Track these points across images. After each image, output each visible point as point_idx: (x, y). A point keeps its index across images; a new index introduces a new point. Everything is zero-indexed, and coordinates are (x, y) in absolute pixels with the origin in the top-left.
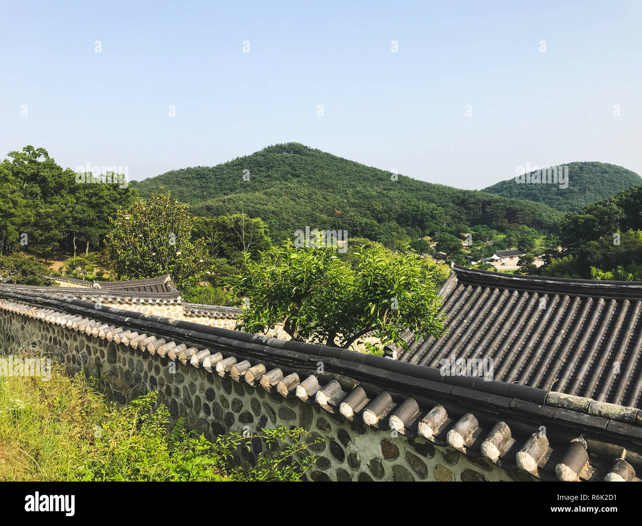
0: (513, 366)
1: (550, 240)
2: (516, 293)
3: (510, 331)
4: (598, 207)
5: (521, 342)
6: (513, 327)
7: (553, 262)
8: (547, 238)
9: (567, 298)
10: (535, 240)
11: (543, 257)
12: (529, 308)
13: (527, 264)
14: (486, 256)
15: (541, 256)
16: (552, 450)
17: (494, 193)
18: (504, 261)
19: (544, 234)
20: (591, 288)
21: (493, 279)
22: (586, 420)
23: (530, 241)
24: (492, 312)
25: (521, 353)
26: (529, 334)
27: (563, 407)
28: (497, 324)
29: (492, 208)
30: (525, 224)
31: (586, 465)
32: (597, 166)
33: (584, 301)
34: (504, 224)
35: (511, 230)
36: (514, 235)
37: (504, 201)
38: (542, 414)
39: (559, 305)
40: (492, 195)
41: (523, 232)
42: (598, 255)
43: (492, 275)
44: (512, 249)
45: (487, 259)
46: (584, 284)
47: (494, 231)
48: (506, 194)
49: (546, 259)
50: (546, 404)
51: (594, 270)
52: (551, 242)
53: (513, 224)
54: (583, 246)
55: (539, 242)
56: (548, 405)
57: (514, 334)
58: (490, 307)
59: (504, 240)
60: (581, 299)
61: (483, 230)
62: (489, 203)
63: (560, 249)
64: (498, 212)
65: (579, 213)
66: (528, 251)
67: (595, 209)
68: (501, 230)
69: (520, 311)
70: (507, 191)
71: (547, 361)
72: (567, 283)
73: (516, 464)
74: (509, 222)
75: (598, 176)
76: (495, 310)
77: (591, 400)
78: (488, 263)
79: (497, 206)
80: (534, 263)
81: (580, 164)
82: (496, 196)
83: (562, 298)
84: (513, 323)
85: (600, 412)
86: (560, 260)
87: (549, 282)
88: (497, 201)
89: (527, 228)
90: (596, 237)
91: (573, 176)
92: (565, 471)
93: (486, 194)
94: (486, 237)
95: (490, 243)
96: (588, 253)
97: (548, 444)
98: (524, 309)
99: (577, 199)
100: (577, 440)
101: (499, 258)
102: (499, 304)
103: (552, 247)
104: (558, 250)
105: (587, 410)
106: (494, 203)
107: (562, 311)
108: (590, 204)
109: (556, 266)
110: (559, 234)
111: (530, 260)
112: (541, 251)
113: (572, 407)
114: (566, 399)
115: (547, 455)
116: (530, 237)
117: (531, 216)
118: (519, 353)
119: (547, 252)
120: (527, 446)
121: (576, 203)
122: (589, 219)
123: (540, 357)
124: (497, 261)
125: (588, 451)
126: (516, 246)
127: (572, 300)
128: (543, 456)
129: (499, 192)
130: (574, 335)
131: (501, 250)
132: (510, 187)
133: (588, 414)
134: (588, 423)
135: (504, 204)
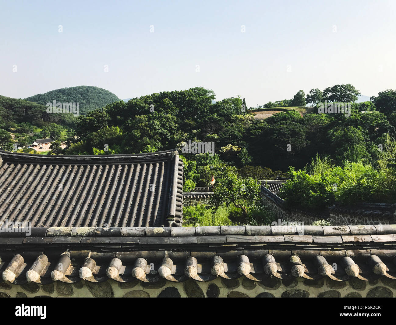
0: (43, 213)
1: (70, 132)
2: (45, 167)
3: (41, 191)
4: (96, 113)
5: (48, 197)
6: (43, 188)
7: (72, 145)
8: (68, 131)
9: (76, 167)
10: (61, 132)
11: (66, 143)
12: (53, 175)
13: (56, 147)
14: (29, 143)
15: (64, 142)
16: (50, 263)
17: (33, 102)
18: (41, 146)
19: (67, 128)
20: (89, 160)
21: (29, 158)
22: (70, 240)
23: (58, 133)
24: (28, 180)
25: (48, 204)
26: (53, 191)
27: (57, 235)
28: (32, 188)
29: (32, 112)
30: (55, 122)
31: (70, 267)
32: (96, 89)
33: (85, 168)
34: (41, 122)
35: (46, 126)
36: (48, 129)
37: (41, 107)
38: (44, 243)
39: (71, 171)
40: (32, 103)
41: (54, 127)
42: (97, 141)
43: (28, 156)
44: (46, 138)
45: (29, 145)
46: (85, 158)
47: (34, 126)
48: (42, 102)
49: (68, 144)
50: (47, 236)
51: (94, 149)
52: (71, 133)
53: (47, 122)
54: (89, 135)
55: (64, 134)
56: (47, 237)
57: (44, 192)
58: (27, 177)
59: (41, 133)
60: (84, 167)
61: (26, 126)
62: (30, 108)
63: (76, 137)
64: (36, 114)
65: (86, 116)
66: (57, 139)
67: (95, 114)
68: (39, 126)
69: (47, 178)
70: (42, 100)
71: (65, 206)
72: (75, 158)
73: (26, 279)
74: (44, 121)
75: (96, 95)
76: (31, 179)
77: (72, 228)
78: (30, 147)
79: (36, 110)
80: (61, 147)
81: (87, 87)
82: (35, 104)
83: (73, 167)
84: (43, 186)
85: (77, 233)
86: (76, 144)
87: (65, 158)
88: (36, 107)
89: (56, 125)
90: (96, 130)
91: (83, 94)
92: (56, 274)
93: (28, 102)
94: (28, 131)
95: (31, 135)
96: (91, 139)
97: (48, 260)
98: (50, 176)
99: (85, 107)
100: (65, 253)
101: (37, 144)
102: (34, 174)
103: (72, 137)
104: (75, 138)
105: (70, 234)
106: (34, 108)
107: (73, 175)
108: (92, 111)
109: (74, 148)
110: (75, 128)
111: (58, 145)
112: (64, 139)
113: (62, 235)
114: (58, 230)
115: (47, 268)
116: (57, 130)
117: (58, 117)
118: (47, 204)
119: (68, 139)
120: (33, 266)
121: (85, 110)
122: (92, 120)
123: (60, 205)
124: (36, 146)
125: (71, 258)
126: (49, 136)
127: (79, 168)
128: (44, 269)
129: (37, 101)
130: (80, 188)
131: (39, 139)
132: (44, 98)
133: (70, 236)
134: (70, 242)
135: (40, 109)
